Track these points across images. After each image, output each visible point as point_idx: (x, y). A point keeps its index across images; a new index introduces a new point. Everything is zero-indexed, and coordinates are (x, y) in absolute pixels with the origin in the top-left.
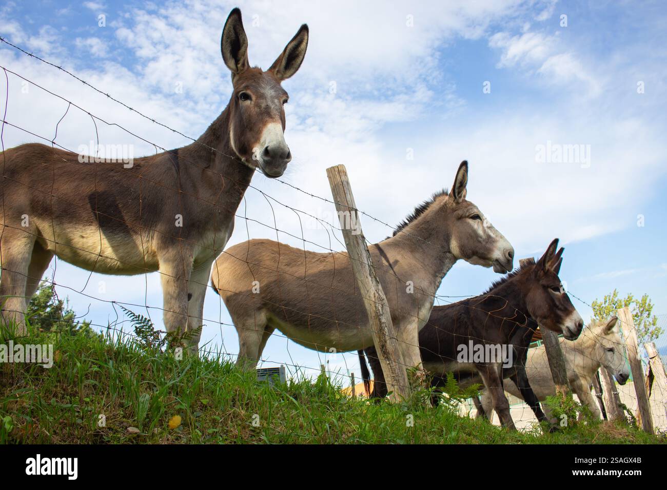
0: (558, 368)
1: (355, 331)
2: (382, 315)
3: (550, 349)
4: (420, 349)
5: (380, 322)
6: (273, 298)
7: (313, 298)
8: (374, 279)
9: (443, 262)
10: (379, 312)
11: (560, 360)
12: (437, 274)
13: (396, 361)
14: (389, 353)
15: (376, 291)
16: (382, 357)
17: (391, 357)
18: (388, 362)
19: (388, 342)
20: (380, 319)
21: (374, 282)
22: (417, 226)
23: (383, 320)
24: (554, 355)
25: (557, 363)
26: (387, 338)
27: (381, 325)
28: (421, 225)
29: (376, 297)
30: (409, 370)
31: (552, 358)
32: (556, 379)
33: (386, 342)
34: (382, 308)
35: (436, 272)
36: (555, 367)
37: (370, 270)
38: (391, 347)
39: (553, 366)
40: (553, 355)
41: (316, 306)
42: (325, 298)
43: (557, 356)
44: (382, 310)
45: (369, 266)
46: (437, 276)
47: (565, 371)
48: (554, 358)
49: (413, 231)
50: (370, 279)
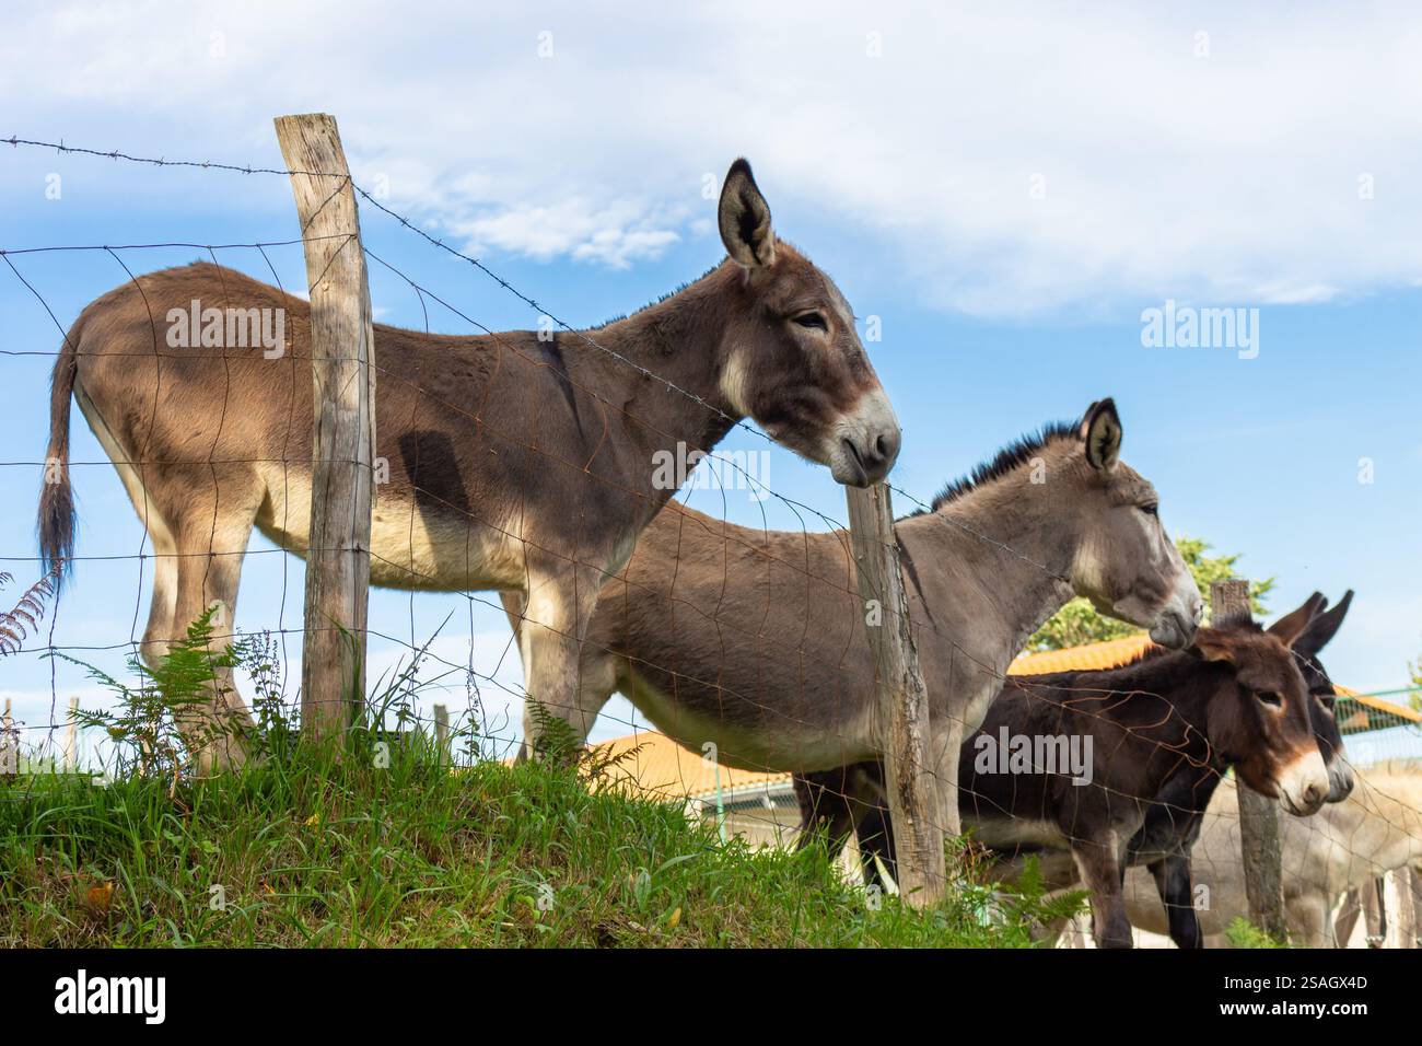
0: (1262, 864)
1: (821, 735)
2: (914, 722)
3: (1251, 817)
4: (959, 790)
5: (910, 736)
6: (645, 635)
7: (739, 652)
8: (907, 643)
9: (1042, 601)
10: (911, 715)
11: (1271, 847)
12: (1023, 626)
13: (929, 820)
14: (916, 802)
15: (909, 669)
16: (900, 808)
17: (919, 811)
18: (910, 821)
19: (918, 779)
20: (909, 730)
21: (907, 650)
22: (996, 504)
23: (916, 733)
24: (1259, 831)
25: (1262, 851)
26: (918, 771)
27: (909, 742)
28: (1008, 503)
29: (909, 683)
30: (950, 841)
31: (1250, 838)
32: (1253, 892)
33: (913, 778)
34: (917, 707)
35: (1020, 620)
36: (1255, 861)
37: (902, 624)
38: (924, 791)
39: (1251, 858)
40: (1256, 831)
41: (744, 671)
42: (766, 653)
43: (1266, 833)
44: (917, 711)
45: (900, 614)
46: (1022, 630)
47: (1277, 874)
48: (1256, 838)
49: (982, 513)
50: (900, 641)
